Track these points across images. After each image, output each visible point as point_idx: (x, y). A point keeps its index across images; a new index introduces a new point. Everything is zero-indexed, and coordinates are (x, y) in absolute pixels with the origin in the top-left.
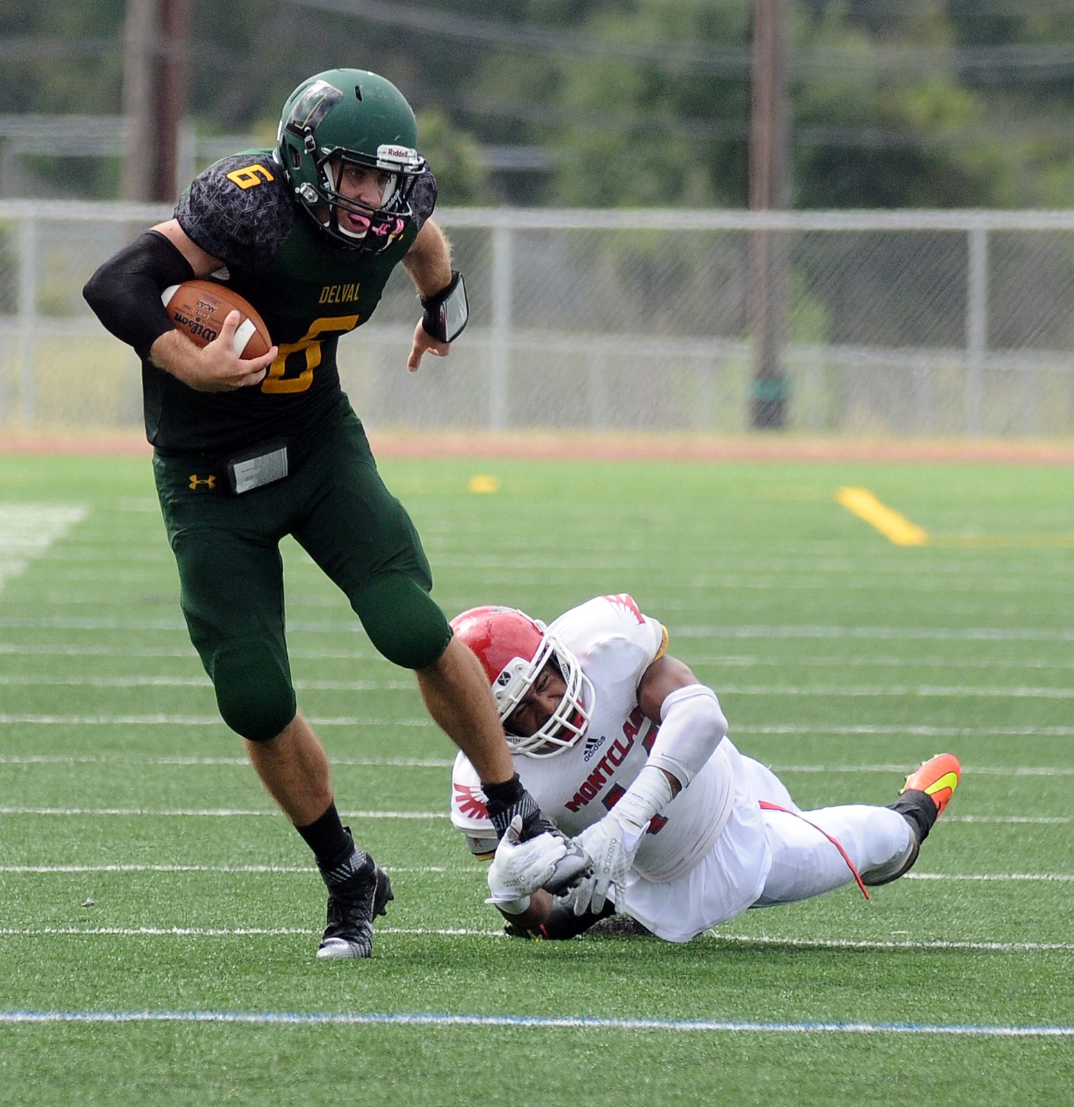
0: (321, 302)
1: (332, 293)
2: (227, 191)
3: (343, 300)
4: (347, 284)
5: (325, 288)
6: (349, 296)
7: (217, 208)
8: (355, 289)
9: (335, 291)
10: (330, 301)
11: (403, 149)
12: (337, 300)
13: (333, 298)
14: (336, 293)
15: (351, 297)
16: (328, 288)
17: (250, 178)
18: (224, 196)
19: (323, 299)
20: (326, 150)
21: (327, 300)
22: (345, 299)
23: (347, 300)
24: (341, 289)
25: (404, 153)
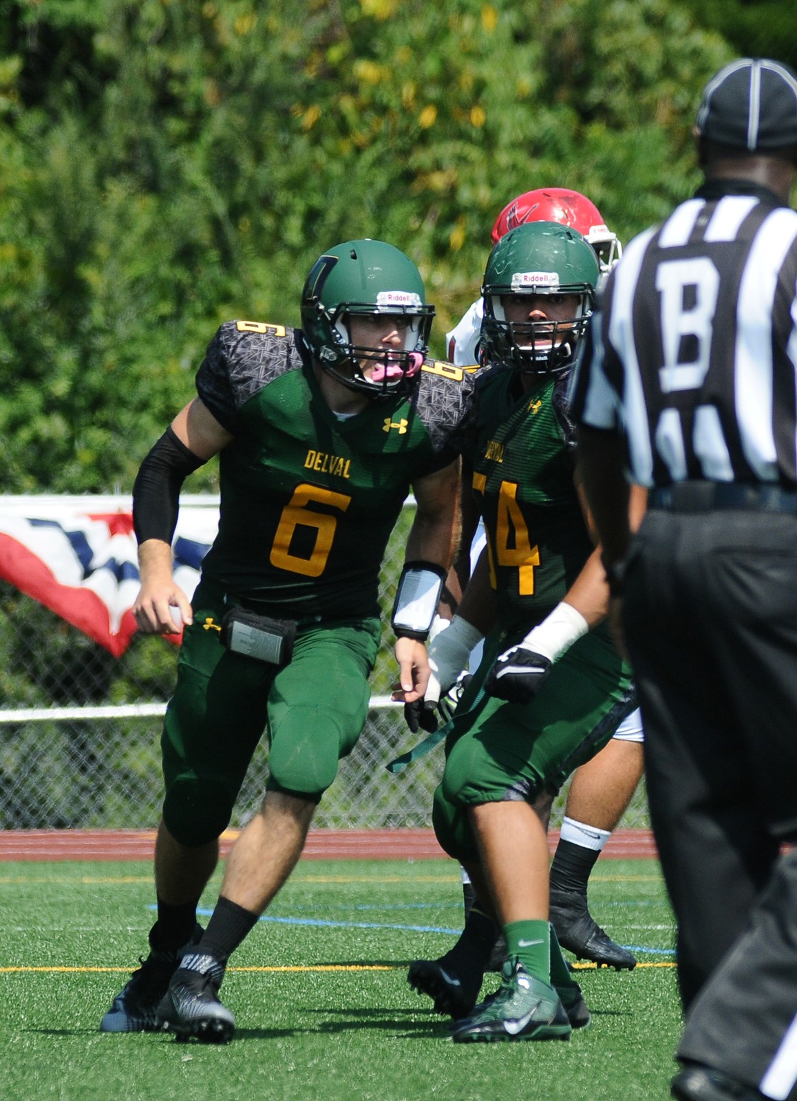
0: (306, 465)
1: (318, 460)
3: (330, 471)
5: (310, 452)
6: (338, 469)
8: (345, 463)
9: (322, 458)
10: (316, 468)
11: (404, 294)
12: (323, 470)
13: (320, 465)
14: (323, 461)
15: (340, 470)
16: (315, 453)
17: (257, 327)
19: (309, 464)
20: (332, 310)
21: (314, 465)
22: (333, 471)
23: (335, 473)
24: (329, 458)
25: (404, 298)
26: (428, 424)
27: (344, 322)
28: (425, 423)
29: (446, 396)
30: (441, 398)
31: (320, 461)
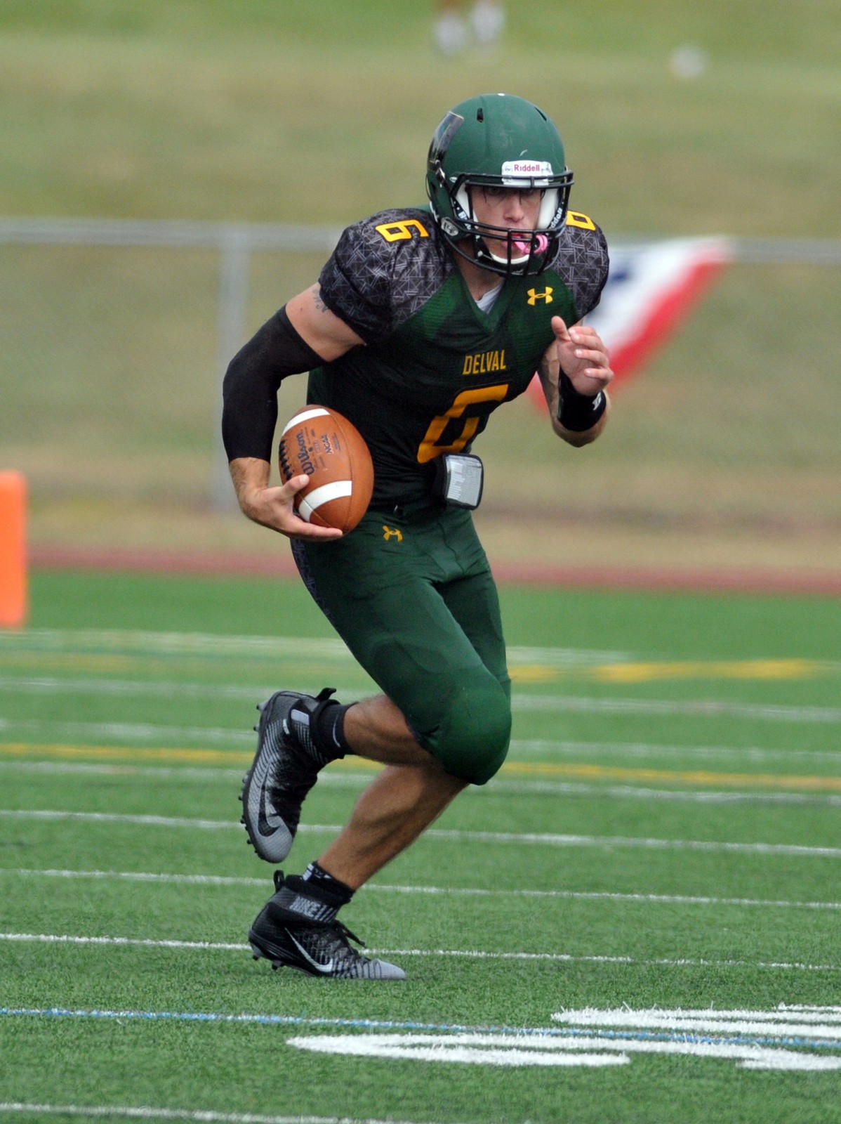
0: (465, 373)
1: (476, 363)
2: (372, 242)
3: (489, 370)
4: (490, 351)
5: (467, 358)
6: (494, 365)
7: (359, 259)
8: (500, 356)
9: (479, 360)
10: (475, 372)
11: (533, 163)
12: (483, 371)
13: (478, 367)
14: (480, 362)
15: (497, 365)
16: (471, 357)
17: (400, 231)
18: (367, 247)
19: (467, 370)
20: (454, 179)
21: (472, 370)
22: (491, 368)
23: (493, 369)
24: (485, 358)
25: (533, 168)
26: (572, 286)
27: (468, 190)
28: (569, 286)
29: (586, 251)
30: (583, 254)
31: (478, 363)
